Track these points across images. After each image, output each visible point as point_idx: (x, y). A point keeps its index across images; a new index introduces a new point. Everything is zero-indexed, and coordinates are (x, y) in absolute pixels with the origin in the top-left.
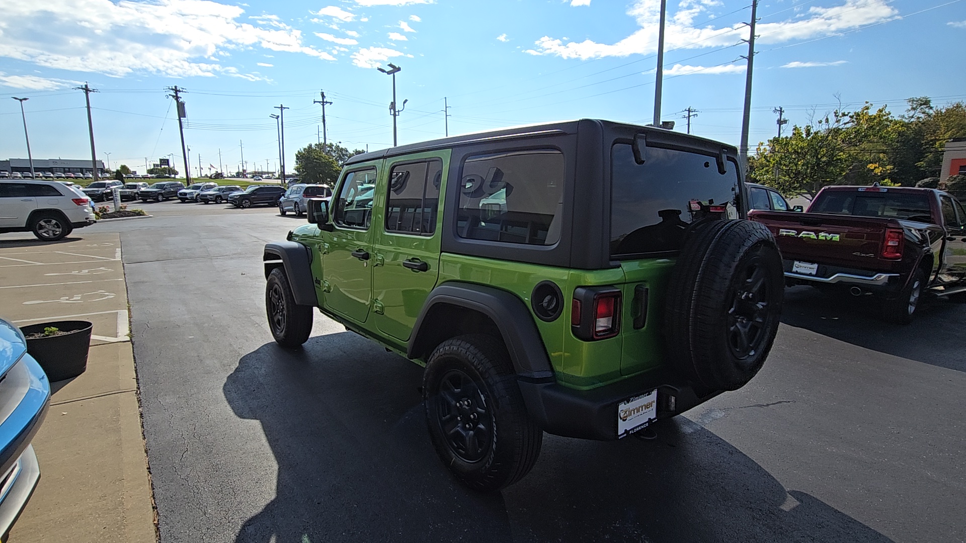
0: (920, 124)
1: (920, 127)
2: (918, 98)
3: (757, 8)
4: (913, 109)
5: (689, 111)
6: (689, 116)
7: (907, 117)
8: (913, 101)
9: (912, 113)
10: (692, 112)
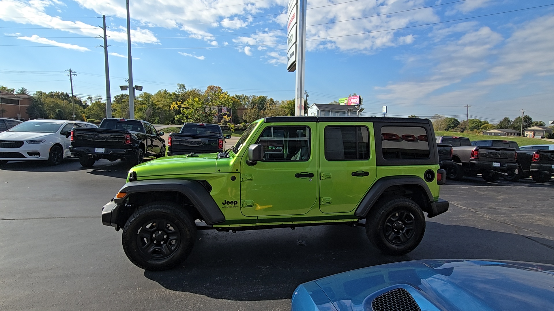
0: (182, 96)
1: (182, 97)
2: (181, 84)
3: (106, 20)
4: (180, 89)
5: (70, 71)
6: (71, 75)
7: (178, 91)
8: (179, 85)
9: (179, 90)
10: (73, 72)
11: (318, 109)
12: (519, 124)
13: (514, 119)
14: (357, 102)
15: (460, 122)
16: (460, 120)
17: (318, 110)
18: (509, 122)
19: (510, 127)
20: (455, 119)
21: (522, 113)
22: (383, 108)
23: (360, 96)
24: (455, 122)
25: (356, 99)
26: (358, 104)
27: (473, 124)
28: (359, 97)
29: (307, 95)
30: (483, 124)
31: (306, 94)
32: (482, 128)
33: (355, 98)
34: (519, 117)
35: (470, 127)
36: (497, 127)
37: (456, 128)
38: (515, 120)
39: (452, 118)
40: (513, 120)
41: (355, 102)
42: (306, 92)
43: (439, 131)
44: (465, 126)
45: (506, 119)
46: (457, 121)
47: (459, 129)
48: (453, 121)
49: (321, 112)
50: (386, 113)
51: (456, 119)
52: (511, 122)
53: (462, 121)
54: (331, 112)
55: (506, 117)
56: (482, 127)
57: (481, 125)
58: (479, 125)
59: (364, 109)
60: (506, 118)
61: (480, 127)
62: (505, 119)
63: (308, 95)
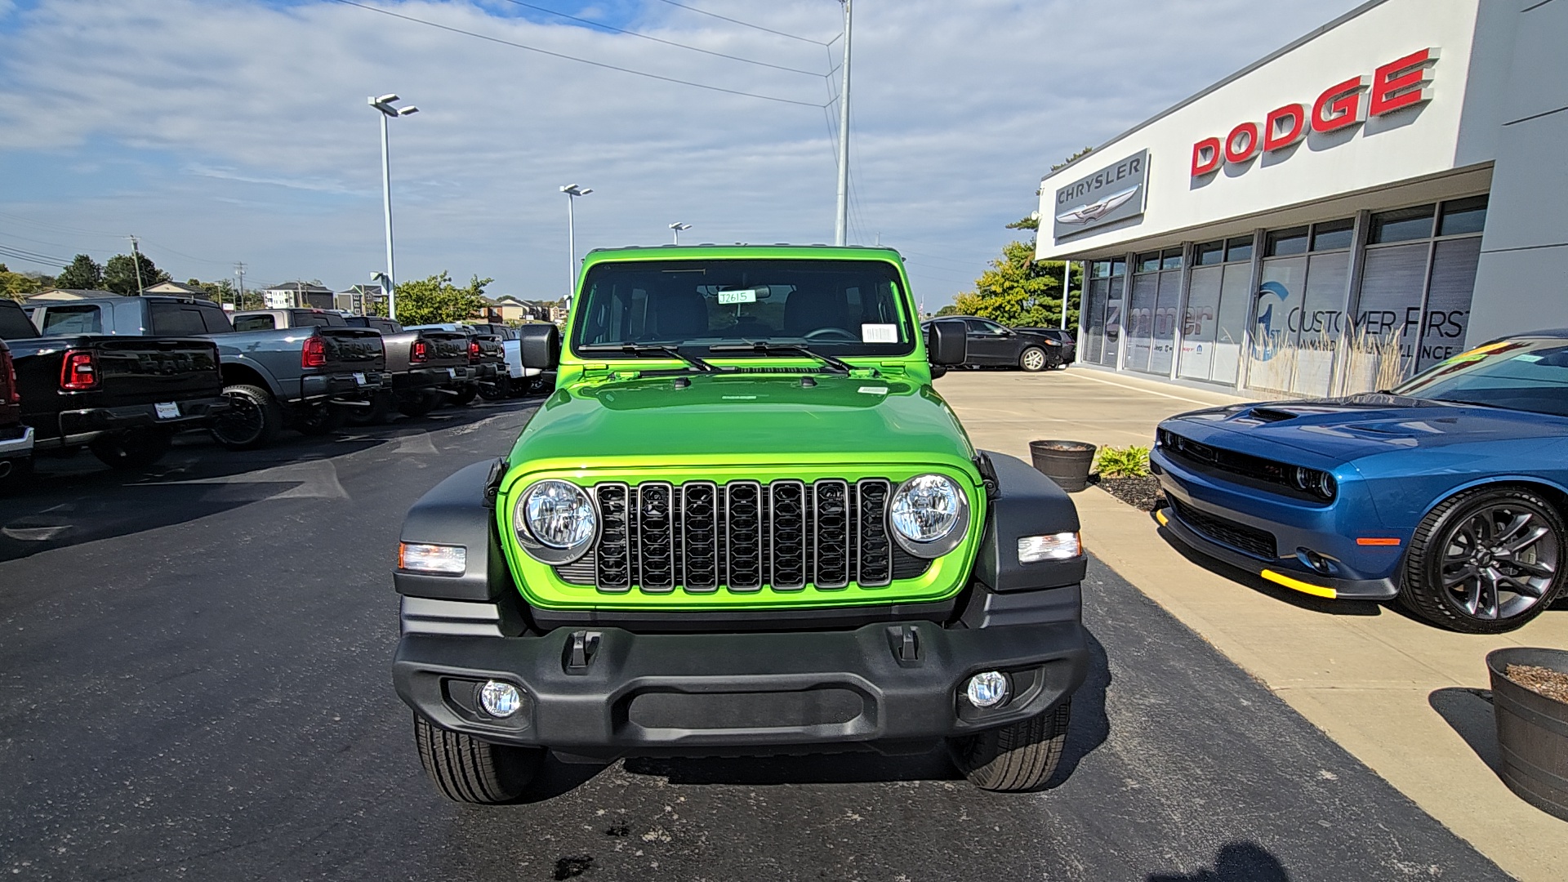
12: (121, 275)
13: (107, 263)
18: (93, 268)
19: (100, 285)
21: (133, 247)
34: (117, 256)
36: (61, 283)
38: (109, 265)
40: (105, 264)
45: (83, 261)
52: (99, 269)
55: (81, 254)
60: (83, 257)
62: (81, 261)
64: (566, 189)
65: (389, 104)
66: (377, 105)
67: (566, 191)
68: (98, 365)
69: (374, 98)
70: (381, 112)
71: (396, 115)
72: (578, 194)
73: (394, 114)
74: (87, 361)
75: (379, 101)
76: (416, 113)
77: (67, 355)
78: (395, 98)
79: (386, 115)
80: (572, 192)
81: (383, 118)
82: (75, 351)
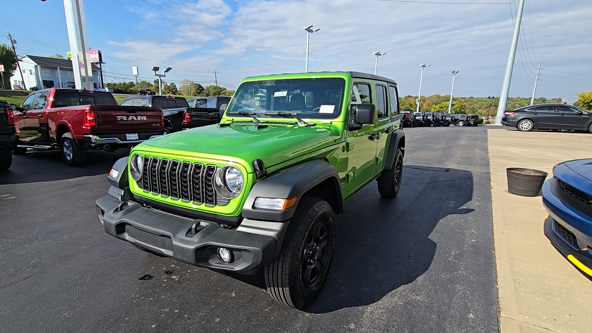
11: (36, 64)
14: (96, 58)
15: (204, 88)
16: (204, 86)
17: (36, 67)
20: (199, 85)
22: (133, 69)
23: (99, 51)
24: (200, 88)
25: (94, 54)
26: (98, 61)
27: (215, 89)
28: (97, 52)
29: (13, 40)
30: (222, 91)
31: (11, 39)
32: (222, 94)
33: (92, 54)
35: (212, 93)
37: (201, 94)
39: (197, 84)
41: (93, 58)
42: (10, 35)
43: (190, 96)
44: (208, 92)
46: (201, 87)
47: (204, 94)
48: (198, 86)
49: (42, 70)
50: (138, 75)
51: (201, 84)
53: (206, 87)
54: (59, 70)
56: (222, 92)
57: (221, 91)
58: (220, 91)
59: (171, 68)
61: (220, 93)
63: (15, 41)
64: (375, 53)
65: (310, 28)
66: (306, 29)
67: (375, 54)
68: (192, 116)
69: (305, 27)
70: (308, 32)
71: (313, 32)
72: (380, 55)
73: (312, 32)
74: (189, 115)
75: (307, 28)
76: (319, 31)
77: (185, 112)
78: (312, 26)
79: (309, 32)
80: (378, 54)
81: (308, 34)
82: (186, 112)
